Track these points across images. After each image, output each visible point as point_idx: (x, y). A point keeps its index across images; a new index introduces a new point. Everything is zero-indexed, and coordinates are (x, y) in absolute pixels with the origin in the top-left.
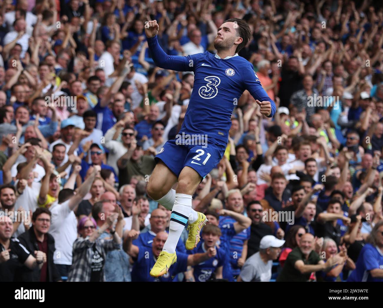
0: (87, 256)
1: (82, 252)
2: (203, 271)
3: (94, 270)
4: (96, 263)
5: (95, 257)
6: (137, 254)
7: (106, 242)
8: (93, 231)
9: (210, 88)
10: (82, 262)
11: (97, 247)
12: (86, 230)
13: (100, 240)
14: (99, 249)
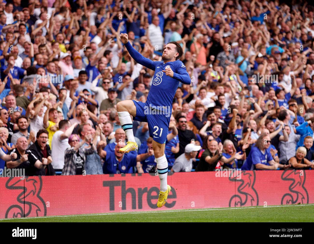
0: (74, 159)
1: (70, 156)
2: (148, 166)
3: (77, 167)
4: (79, 163)
5: (78, 160)
6: (105, 156)
7: (86, 150)
8: (77, 143)
9: (158, 79)
10: (70, 162)
11: (80, 154)
12: (73, 143)
13: (82, 149)
14: (81, 155)
